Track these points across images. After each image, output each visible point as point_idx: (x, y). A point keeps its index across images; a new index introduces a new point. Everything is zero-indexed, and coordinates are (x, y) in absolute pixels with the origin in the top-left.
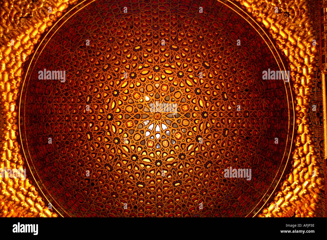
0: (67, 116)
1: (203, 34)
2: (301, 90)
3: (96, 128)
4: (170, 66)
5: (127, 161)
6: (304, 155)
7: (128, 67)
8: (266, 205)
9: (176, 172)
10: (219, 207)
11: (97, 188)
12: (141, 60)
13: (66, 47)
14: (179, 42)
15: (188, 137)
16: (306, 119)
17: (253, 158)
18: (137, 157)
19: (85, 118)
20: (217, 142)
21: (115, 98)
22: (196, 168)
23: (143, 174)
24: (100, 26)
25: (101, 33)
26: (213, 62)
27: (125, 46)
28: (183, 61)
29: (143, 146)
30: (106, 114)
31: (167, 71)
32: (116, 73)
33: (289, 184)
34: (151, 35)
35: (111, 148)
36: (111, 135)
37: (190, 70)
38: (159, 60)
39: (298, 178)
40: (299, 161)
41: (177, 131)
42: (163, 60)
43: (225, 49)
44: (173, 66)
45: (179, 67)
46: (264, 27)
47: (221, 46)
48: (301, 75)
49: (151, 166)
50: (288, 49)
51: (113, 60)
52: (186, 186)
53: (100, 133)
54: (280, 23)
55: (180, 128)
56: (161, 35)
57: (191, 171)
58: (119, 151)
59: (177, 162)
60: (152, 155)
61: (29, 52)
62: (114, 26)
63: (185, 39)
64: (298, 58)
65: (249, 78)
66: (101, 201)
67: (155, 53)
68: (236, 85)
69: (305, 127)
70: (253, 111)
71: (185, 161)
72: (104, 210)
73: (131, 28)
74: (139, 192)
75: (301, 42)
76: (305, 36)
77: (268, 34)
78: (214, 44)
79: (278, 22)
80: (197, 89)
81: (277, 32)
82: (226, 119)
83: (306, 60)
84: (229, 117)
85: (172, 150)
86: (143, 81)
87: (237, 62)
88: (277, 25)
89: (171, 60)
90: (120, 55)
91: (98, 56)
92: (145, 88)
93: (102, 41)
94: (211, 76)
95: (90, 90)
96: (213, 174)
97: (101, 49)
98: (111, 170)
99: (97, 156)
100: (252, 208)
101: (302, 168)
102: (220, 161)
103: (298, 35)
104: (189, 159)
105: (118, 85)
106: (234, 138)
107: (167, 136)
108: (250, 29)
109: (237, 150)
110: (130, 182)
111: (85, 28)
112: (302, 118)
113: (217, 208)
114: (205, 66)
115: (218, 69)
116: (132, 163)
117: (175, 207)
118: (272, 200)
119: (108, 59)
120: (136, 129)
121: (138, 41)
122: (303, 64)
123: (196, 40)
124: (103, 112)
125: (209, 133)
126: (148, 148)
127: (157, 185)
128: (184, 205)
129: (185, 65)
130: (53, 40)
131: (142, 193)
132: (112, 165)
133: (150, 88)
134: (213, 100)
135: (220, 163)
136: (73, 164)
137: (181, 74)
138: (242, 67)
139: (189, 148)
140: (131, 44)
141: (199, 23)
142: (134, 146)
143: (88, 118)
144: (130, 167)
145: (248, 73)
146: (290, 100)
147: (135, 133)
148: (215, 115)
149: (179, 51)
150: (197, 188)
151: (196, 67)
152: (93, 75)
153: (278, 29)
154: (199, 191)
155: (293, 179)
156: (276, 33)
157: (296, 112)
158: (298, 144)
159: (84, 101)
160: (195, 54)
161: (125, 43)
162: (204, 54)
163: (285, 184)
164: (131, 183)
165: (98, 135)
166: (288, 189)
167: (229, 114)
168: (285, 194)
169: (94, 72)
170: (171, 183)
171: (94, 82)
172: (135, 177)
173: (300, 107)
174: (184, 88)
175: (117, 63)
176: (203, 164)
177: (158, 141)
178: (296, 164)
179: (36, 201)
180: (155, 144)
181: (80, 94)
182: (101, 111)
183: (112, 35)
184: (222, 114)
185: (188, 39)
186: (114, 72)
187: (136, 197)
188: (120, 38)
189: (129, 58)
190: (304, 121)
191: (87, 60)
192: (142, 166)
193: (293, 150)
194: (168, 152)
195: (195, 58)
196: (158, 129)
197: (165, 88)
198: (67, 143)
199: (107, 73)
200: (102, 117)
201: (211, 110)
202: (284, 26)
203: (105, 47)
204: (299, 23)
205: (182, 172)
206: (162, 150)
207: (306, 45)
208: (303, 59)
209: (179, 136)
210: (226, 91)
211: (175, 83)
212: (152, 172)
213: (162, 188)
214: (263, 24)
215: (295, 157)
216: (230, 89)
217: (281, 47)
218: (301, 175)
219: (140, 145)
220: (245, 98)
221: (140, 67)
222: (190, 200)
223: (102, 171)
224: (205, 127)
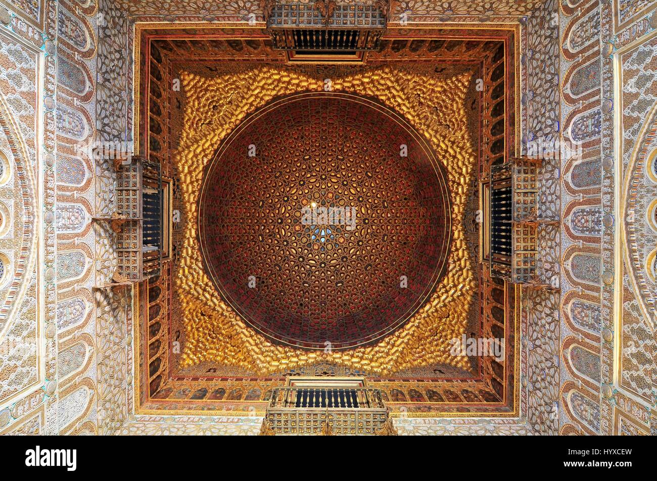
0: (241, 219)
1: (367, 145)
2: (458, 199)
3: (268, 231)
4: (335, 175)
5: (295, 262)
6: (459, 260)
7: (297, 175)
8: (422, 305)
9: (339, 274)
10: (378, 306)
11: (267, 286)
12: (310, 169)
13: (243, 153)
14: (345, 153)
15: (350, 241)
16: (462, 226)
17: (410, 262)
18: (304, 259)
19: (258, 221)
20: (376, 246)
21: (285, 204)
22: (357, 270)
23: (309, 274)
24: (273, 136)
25: (274, 142)
26: (376, 172)
27: (296, 155)
28: (347, 170)
29: (309, 249)
30: (276, 218)
31: (333, 180)
32: (286, 180)
33: (444, 287)
34: (319, 145)
35: (281, 249)
36: (280, 238)
37: (354, 179)
38: (326, 170)
39: (453, 281)
40: (454, 265)
41: (340, 236)
42: (329, 169)
43: (387, 160)
44: (338, 176)
45: (344, 176)
46: (425, 138)
47: (384, 157)
48: (459, 184)
49: (316, 267)
50: (448, 159)
51: (284, 168)
52: (347, 287)
53: (271, 235)
54: (441, 135)
55: (343, 233)
56: (328, 145)
57: (352, 273)
58: (288, 253)
59: (339, 264)
60: (317, 257)
62: (286, 136)
63: (351, 150)
64: (456, 168)
65: (408, 188)
66: (270, 298)
67: (322, 162)
68: (396, 194)
69: (461, 233)
70: (411, 219)
71: (347, 264)
72: (273, 306)
73: (302, 138)
74: (305, 291)
75: (460, 153)
76: (465, 147)
77: (429, 145)
78: (377, 155)
79: (439, 134)
80: (360, 197)
81: (437, 143)
82: (385, 226)
83: (464, 170)
84: (388, 224)
85: (335, 253)
86: (311, 189)
87: (397, 173)
88: (438, 136)
89: (337, 170)
90: (291, 163)
91: (270, 163)
92: (312, 195)
93: (275, 149)
94: (373, 185)
95: (263, 195)
96: (373, 276)
97: (274, 158)
98: (280, 270)
99: (268, 257)
100: (408, 308)
101: (457, 272)
102: (379, 264)
103: (458, 146)
104: (351, 262)
105: (288, 192)
106: (393, 243)
107: (331, 240)
108: (411, 140)
109: (395, 254)
110: (296, 281)
111: (260, 136)
112: (458, 225)
113: (376, 307)
114: (368, 176)
115: (380, 178)
116: (299, 263)
117: (337, 305)
118: (428, 301)
119: (280, 167)
120: (303, 233)
121: (308, 151)
122: (461, 174)
123: (360, 151)
124: (274, 216)
125: (370, 238)
126: (314, 251)
127: (321, 285)
128: (345, 304)
129: (350, 175)
130: (231, 147)
131: (307, 291)
132: (280, 265)
133: (317, 195)
134: (374, 207)
135: (379, 266)
136: (246, 263)
137: (345, 183)
138: (402, 177)
139: (351, 252)
140: (301, 153)
141: (364, 135)
142: (301, 248)
143: (260, 221)
144: (297, 268)
145: (407, 182)
146: (447, 207)
147: (302, 236)
148: (376, 221)
149: (344, 161)
150: (358, 288)
151: (360, 177)
152: (265, 181)
153: (439, 141)
154: (359, 291)
155: (448, 281)
156: (437, 145)
157: (453, 219)
158: (453, 249)
159: (257, 205)
160: (359, 165)
161: (296, 152)
162: (368, 164)
163: (441, 286)
164: (298, 283)
165: (269, 238)
166: (443, 290)
167: (388, 221)
168: (440, 295)
169: (267, 178)
170: (334, 283)
171: (267, 187)
172: (301, 277)
173: (457, 215)
174: (348, 196)
175: (288, 171)
176: (363, 266)
177: (323, 245)
178: (451, 267)
179: (212, 295)
180: (320, 247)
181: (254, 199)
182: (272, 215)
183: (284, 144)
184: (381, 221)
185: (353, 150)
186: (285, 179)
187: (302, 295)
188: (291, 147)
189: (299, 167)
190: (460, 227)
191: (261, 167)
192: (308, 267)
193: (449, 255)
194: (332, 255)
195: (359, 168)
196: (323, 233)
197: (330, 195)
198: (241, 243)
199: (279, 180)
200: (273, 221)
201: (372, 217)
202: (445, 137)
203: (277, 155)
204: (459, 134)
205: (344, 274)
206: (327, 254)
207: (464, 155)
208: (461, 169)
209: (342, 240)
210: (386, 200)
211: (340, 192)
212: (317, 273)
213: (326, 288)
214: (425, 136)
215: (451, 261)
216: (390, 198)
217: (440, 157)
218: (456, 279)
219: (306, 248)
220: (404, 206)
221: (309, 176)
222: (351, 299)
223: (271, 271)
224: (366, 233)
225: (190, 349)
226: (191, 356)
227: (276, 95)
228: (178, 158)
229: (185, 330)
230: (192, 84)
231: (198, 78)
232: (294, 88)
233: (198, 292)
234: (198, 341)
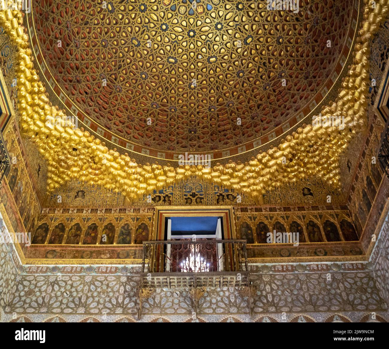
0: (190, 87)
3: (204, 50)
19: (192, 64)
61: (128, 159)
95: (162, 59)
124: (186, 41)
143: (192, 61)
171: (152, 55)
181: (167, 71)
198: (218, 88)
225: (324, 175)
226: (331, 175)
227: (49, 104)
228: (132, 195)
229: (304, 180)
230: (56, 179)
231: (49, 174)
232: (36, 85)
233: (267, 174)
234: (318, 163)
